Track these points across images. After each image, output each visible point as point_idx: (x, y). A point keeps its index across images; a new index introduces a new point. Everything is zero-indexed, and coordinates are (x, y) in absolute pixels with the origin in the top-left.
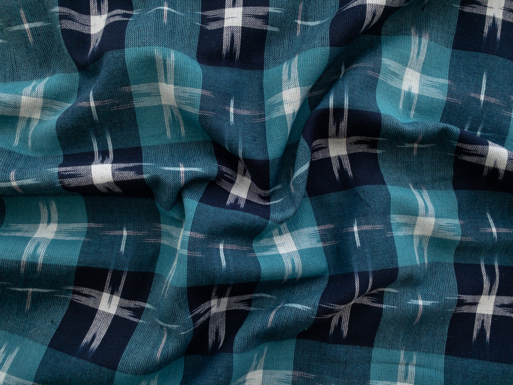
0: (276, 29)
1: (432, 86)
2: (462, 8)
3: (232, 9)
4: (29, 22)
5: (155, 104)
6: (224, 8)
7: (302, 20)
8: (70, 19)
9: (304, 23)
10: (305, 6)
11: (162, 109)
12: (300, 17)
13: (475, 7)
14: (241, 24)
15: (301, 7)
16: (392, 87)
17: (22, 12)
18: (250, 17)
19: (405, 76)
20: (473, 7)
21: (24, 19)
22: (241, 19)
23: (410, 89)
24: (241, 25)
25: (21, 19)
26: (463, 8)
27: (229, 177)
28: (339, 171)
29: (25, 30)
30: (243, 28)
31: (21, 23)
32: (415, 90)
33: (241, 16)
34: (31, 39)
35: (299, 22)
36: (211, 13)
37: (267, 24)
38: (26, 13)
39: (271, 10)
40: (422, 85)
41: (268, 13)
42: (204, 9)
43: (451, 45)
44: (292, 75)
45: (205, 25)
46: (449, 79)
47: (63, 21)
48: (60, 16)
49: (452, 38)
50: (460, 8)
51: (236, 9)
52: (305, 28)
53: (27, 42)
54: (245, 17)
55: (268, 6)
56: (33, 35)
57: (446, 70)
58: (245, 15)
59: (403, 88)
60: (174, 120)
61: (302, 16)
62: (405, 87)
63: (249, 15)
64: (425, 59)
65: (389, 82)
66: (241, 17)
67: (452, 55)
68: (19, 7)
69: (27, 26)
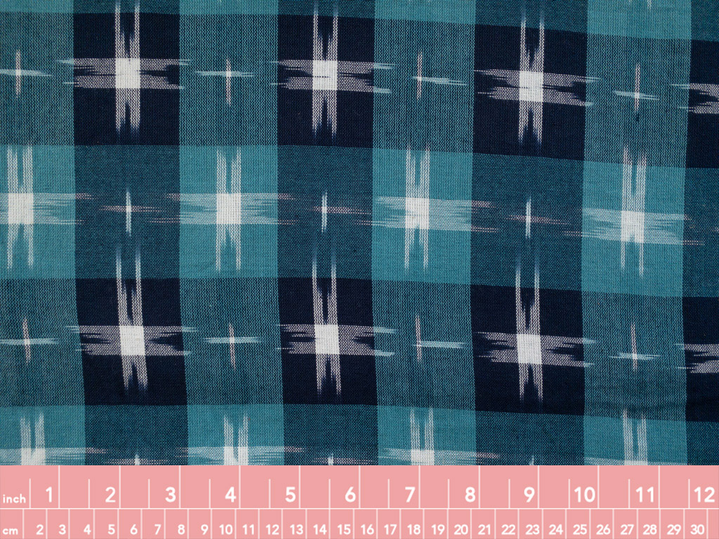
0: (386, 91)
1: (663, 228)
2: (691, 109)
3: (322, 63)
4: (23, 68)
5: (206, 223)
6: (312, 59)
7: (423, 75)
8: (88, 74)
9: (427, 79)
10: (426, 57)
11: (215, 230)
12: (420, 72)
13: (709, 106)
14: (336, 87)
15: (420, 59)
16: (605, 242)
17: (18, 54)
18: (349, 76)
19: (623, 222)
20: (707, 105)
21: (18, 64)
22: (336, 80)
23: (632, 238)
24: (336, 89)
25: (15, 62)
26: (694, 109)
27: (300, 335)
28: (526, 386)
29: (15, 77)
30: (339, 92)
31: (13, 66)
32: (640, 240)
33: (336, 75)
34: (18, 90)
35: (420, 79)
36: (292, 64)
37: (372, 85)
38: (22, 57)
39: (376, 66)
40: (649, 229)
41: (373, 70)
42: (282, 56)
43: (683, 163)
44: (422, 181)
45: (284, 82)
46: (686, 212)
47: (79, 78)
48: (75, 71)
49: (684, 153)
50: (689, 109)
51: (328, 62)
52: (428, 87)
53: (12, 92)
54: (341, 76)
55: (372, 61)
56: (23, 85)
57: (680, 200)
58: (342, 75)
59: (623, 239)
60: (228, 247)
61: (423, 70)
62: (625, 237)
63: (346, 73)
64: (647, 192)
65: (600, 237)
66: (336, 77)
67: (687, 177)
68: (16, 47)
69: (18, 73)
